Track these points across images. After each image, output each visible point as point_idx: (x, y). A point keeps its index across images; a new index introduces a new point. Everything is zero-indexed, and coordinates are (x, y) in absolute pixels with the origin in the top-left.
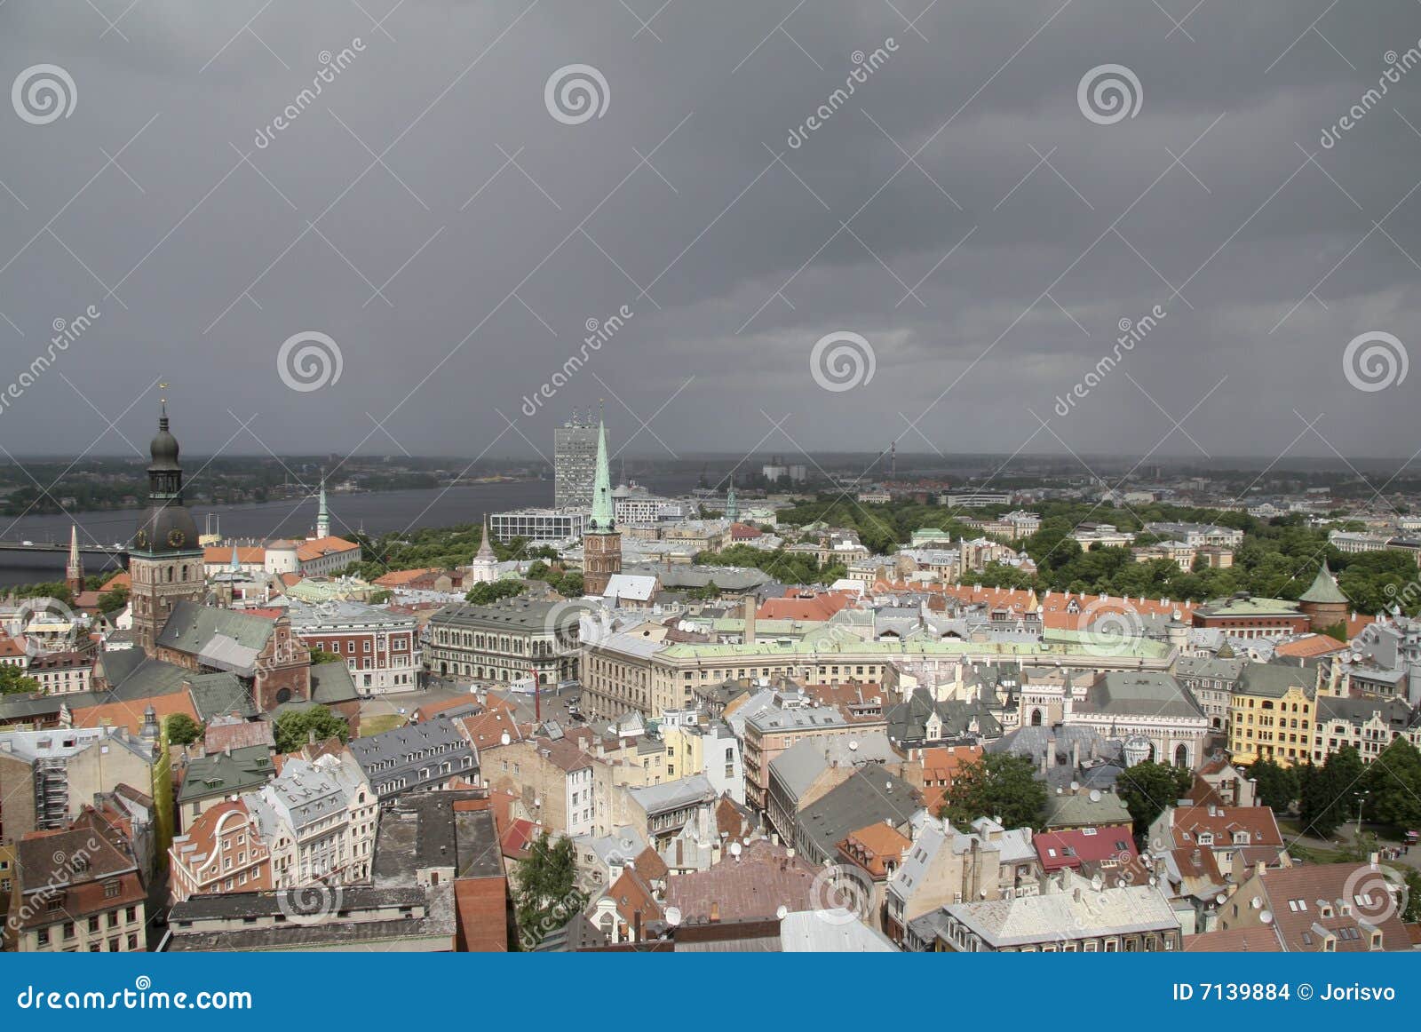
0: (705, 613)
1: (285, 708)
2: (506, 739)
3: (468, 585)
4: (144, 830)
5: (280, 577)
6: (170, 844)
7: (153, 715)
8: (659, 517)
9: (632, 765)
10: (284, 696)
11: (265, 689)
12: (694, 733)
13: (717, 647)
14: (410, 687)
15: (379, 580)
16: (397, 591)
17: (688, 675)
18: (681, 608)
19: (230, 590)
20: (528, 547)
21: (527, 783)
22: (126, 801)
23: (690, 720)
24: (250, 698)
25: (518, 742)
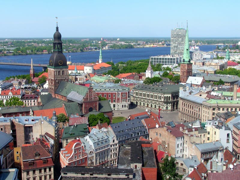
0: (219, 89)
1: (91, 113)
2: (157, 126)
3: (144, 78)
4: (52, 146)
5: (89, 74)
6: (60, 151)
7: (55, 114)
8: (204, 59)
9: (196, 137)
10: (91, 110)
11: (85, 108)
12: (217, 128)
13: (223, 101)
14: (126, 109)
15: (117, 76)
16: (123, 80)
17: (214, 109)
18: (212, 88)
19: (75, 78)
20: (162, 67)
21: (163, 140)
22: (48, 138)
23: (215, 123)
24: (81, 110)
25: (161, 127)
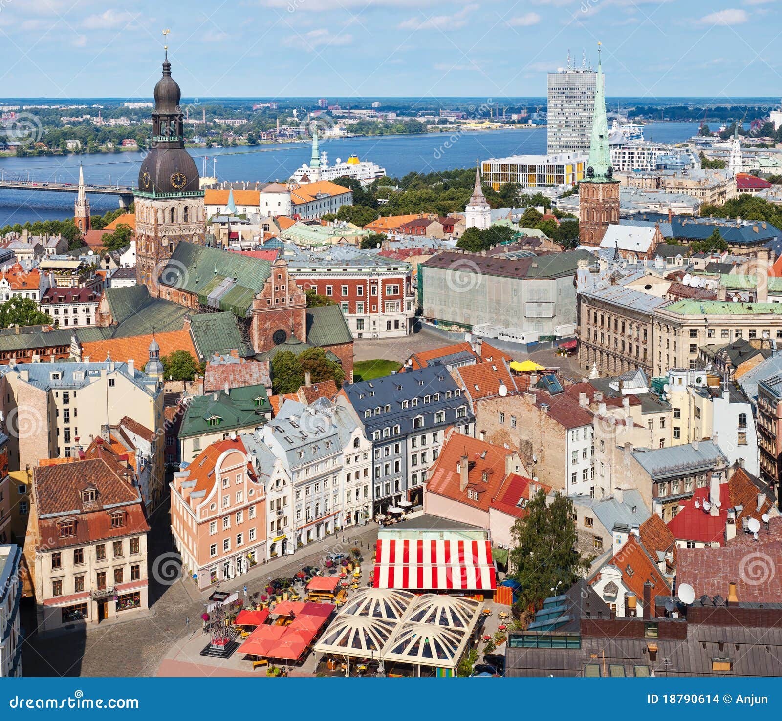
0: (711, 268)
1: (282, 349)
2: (503, 390)
3: (459, 231)
4: (147, 462)
5: (275, 219)
6: (171, 479)
7: (157, 352)
8: (657, 166)
9: (636, 425)
10: (280, 337)
11: (262, 331)
12: (702, 395)
13: (725, 304)
14: (402, 332)
15: (369, 225)
16: (389, 236)
17: (693, 333)
18: (685, 262)
19: (227, 232)
20: (520, 194)
21: (524, 438)
22: (130, 434)
23: (699, 381)
24: (247, 337)
25: (516, 394)
